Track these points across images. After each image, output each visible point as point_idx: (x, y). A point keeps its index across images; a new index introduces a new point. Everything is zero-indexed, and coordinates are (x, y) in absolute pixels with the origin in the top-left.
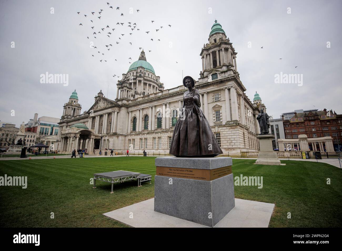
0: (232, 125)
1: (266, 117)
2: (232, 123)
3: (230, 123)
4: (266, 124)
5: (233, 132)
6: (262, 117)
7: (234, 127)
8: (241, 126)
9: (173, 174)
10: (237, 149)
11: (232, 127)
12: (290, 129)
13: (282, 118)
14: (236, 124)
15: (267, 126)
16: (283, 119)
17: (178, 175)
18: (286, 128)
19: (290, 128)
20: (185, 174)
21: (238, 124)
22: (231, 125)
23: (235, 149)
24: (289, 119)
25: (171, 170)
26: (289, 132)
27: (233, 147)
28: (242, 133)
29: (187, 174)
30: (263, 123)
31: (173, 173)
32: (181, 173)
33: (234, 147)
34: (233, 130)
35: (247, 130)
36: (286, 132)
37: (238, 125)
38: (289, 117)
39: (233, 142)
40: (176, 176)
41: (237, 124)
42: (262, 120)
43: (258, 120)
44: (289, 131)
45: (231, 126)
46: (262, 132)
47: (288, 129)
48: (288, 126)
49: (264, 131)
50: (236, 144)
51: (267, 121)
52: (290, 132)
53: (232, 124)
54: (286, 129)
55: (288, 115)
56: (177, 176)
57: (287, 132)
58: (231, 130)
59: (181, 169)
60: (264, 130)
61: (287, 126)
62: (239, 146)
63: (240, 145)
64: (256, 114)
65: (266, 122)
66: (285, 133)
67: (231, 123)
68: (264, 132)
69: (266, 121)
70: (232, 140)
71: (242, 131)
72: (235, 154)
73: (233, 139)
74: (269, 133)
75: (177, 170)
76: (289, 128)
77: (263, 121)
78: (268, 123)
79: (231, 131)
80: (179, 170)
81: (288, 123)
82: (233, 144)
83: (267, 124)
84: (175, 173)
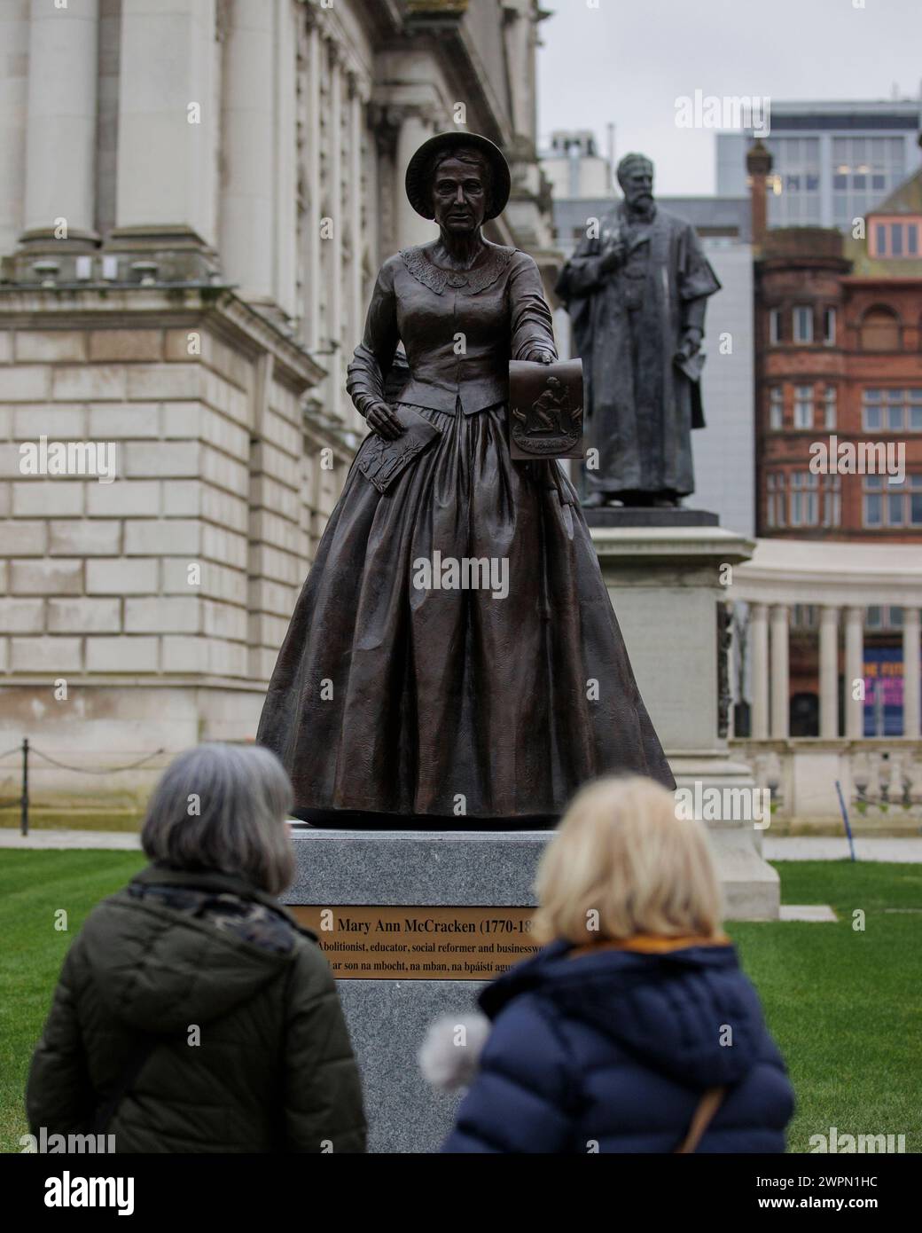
0: (110, 305)
1: (680, 280)
2: (110, 267)
3: (84, 267)
4: (668, 372)
5: (107, 420)
6: (636, 266)
7: (128, 342)
8: (241, 323)
9: (373, 958)
10: (154, 699)
11: (108, 343)
12: (831, 380)
13: (741, 185)
14: (177, 294)
15: (679, 409)
16: (759, 201)
17: (425, 958)
18: (780, 365)
19: (839, 364)
20: (483, 949)
21: (209, 294)
22: (91, 303)
23: (126, 702)
24: (838, 208)
25: (357, 927)
26: (820, 420)
27: (93, 665)
28: (238, 442)
29: (500, 949)
30: (635, 356)
31: (378, 948)
32: (448, 948)
33: (105, 655)
34: (114, 384)
35: (297, 386)
36: (776, 422)
37: (198, 320)
38: (840, 182)
39: (102, 576)
40: (400, 967)
41: (194, 303)
42: (631, 310)
43: (578, 306)
44: (820, 406)
45: (89, 323)
46: (613, 485)
47: (804, 380)
48: (822, 328)
49: (637, 469)
50: (142, 617)
51: (684, 328)
52: (831, 424)
53: (103, 294)
54: (781, 379)
55: (826, 137)
56: (414, 967)
57: (788, 420)
58: (83, 383)
59: (447, 918)
60: (631, 453)
61: (803, 333)
62: (183, 656)
63: (200, 634)
64: (412, 110)
65: (671, 351)
66: (762, 438)
67: (98, 262)
68: (632, 479)
69: (669, 335)
70: (84, 558)
71: (239, 406)
72: (112, 782)
73: (100, 537)
74: (689, 503)
75: (414, 926)
76: (819, 363)
77: (631, 322)
78: (690, 369)
79: (86, 402)
80: (431, 926)
81: (826, 288)
82: (101, 615)
83: (680, 375)
84: (394, 949)
